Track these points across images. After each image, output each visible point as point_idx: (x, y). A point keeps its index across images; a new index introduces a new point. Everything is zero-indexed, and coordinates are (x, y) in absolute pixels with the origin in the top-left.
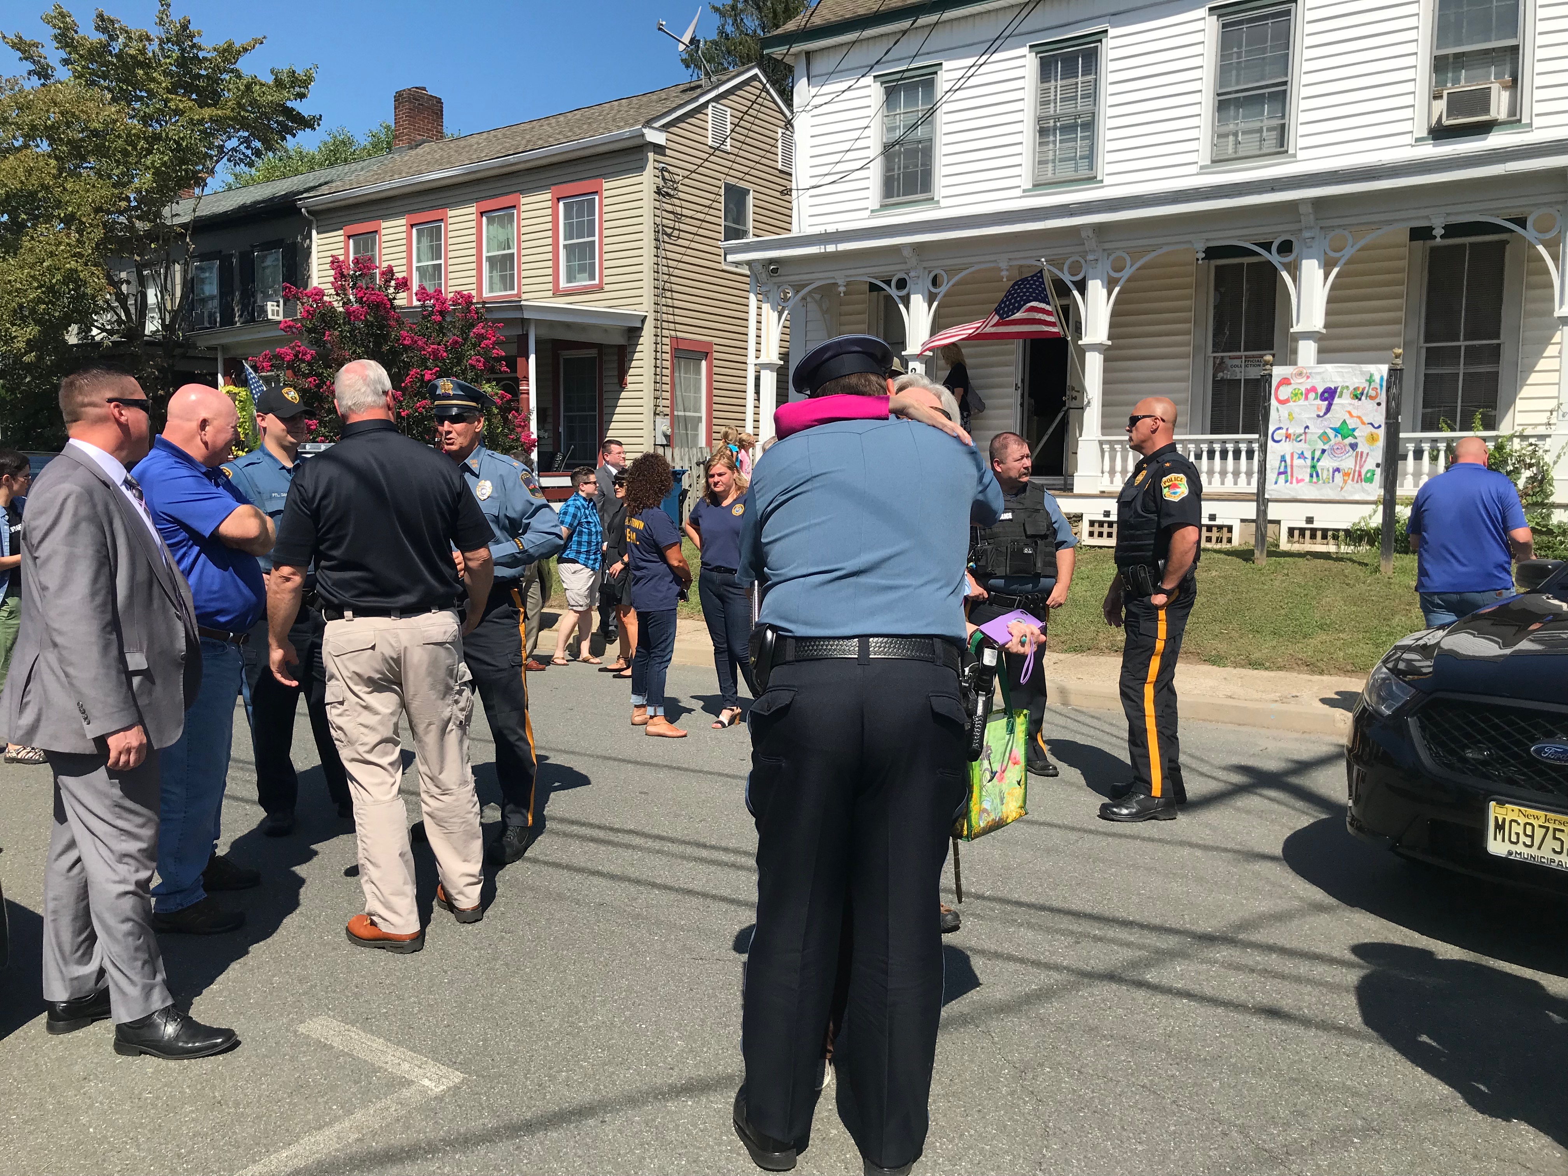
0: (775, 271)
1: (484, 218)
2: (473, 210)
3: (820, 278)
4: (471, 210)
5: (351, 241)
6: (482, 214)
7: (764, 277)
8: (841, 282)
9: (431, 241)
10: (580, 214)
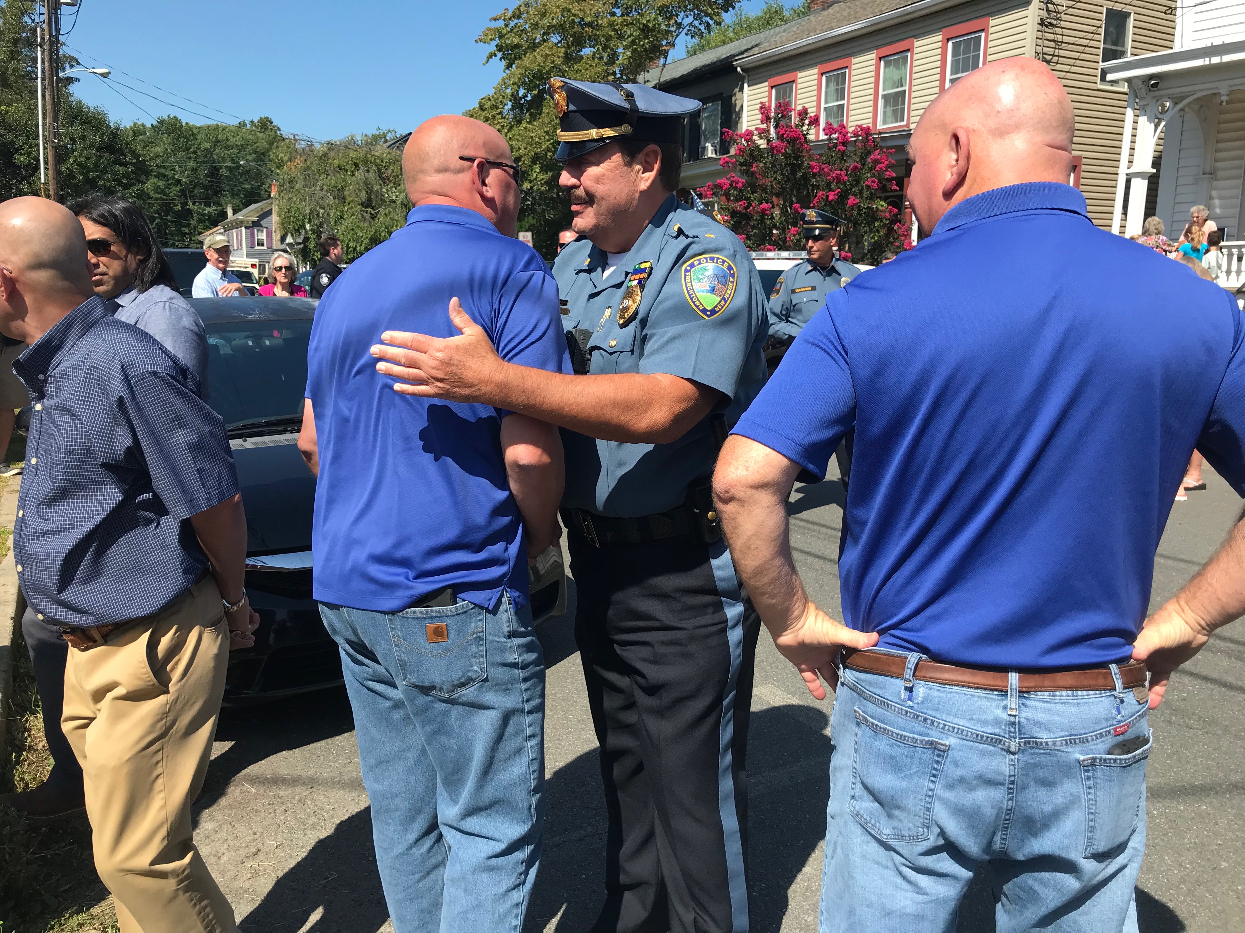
0: (1155, 85)
1: (882, 63)
2: (873, 56)
3: (1202, 89)
4: (872, 56)
5: (774, 90)
6: (880, 59)
7: (1143, 92)
8: (1224, 91)
9: (838, 85)
10: (967, 51)
